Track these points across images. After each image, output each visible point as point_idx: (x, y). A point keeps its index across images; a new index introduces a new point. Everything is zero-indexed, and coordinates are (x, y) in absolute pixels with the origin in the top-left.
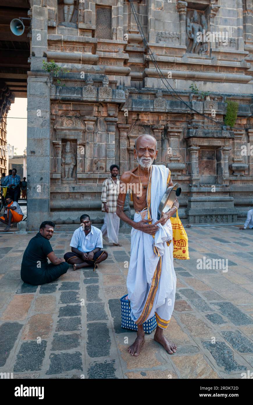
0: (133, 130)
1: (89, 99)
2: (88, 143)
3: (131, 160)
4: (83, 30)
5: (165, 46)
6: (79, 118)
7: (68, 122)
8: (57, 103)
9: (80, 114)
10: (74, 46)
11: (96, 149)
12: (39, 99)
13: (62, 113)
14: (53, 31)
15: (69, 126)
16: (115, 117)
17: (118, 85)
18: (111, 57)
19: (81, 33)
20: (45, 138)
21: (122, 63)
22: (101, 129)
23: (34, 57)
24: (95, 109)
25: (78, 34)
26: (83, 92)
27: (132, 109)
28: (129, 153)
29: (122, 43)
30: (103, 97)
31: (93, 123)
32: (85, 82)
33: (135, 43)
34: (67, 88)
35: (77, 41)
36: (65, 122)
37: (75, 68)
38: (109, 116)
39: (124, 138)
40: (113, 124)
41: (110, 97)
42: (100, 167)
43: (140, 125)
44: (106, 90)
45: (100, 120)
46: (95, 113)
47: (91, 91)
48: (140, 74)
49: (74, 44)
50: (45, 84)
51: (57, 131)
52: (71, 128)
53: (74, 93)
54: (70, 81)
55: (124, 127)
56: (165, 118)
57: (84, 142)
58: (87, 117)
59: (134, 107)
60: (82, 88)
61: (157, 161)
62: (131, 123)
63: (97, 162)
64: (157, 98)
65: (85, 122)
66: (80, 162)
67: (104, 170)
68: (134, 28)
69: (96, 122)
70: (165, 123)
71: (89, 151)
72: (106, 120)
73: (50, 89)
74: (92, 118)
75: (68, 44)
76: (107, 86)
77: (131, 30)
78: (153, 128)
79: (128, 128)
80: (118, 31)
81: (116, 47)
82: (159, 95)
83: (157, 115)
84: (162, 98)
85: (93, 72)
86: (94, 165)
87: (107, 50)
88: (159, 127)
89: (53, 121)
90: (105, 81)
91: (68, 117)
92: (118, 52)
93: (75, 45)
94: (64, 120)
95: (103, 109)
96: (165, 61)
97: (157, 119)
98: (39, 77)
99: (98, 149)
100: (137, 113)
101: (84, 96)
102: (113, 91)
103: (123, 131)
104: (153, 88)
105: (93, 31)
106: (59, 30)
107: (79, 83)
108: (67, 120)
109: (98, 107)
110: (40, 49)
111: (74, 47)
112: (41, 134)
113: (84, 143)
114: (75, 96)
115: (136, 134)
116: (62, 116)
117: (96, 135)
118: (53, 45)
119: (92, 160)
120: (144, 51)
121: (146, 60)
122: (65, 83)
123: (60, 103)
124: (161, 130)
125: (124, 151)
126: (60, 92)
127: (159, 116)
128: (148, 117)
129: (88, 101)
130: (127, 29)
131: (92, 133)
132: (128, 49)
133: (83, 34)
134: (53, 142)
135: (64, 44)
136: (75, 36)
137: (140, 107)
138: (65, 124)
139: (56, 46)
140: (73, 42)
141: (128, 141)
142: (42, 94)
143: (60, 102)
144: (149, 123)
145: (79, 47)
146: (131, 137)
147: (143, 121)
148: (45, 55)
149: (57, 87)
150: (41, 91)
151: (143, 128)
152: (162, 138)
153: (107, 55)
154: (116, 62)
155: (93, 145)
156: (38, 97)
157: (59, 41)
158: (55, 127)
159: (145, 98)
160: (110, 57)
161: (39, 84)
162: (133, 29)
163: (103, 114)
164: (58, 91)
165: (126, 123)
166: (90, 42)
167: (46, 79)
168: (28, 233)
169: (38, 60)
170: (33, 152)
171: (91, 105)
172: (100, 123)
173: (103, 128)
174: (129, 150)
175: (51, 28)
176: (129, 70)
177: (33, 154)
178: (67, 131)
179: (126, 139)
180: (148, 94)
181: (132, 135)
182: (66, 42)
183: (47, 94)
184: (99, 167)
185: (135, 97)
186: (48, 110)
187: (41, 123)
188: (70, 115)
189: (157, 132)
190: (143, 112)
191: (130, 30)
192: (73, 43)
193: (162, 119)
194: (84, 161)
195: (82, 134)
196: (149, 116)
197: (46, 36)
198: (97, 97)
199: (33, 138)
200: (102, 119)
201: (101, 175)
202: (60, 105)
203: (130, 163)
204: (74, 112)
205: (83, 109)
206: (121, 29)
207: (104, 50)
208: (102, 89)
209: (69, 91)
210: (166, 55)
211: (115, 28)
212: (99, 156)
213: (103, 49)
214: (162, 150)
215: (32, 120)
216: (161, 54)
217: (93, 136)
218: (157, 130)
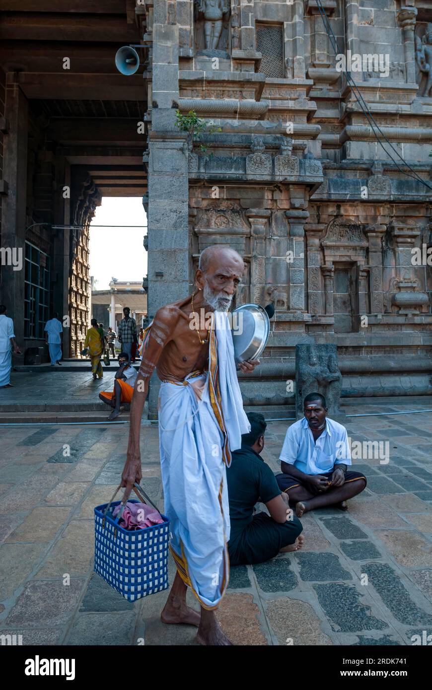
0: (330, 233)
1: (258, 178)
2: (255, 257)
3: (328, 288)
4: (239, 61)
5: (380, 86)
6: (238, 212)
7: (219, 221)
8: (200, 187)
9: (240, 205)
10: (224, 89)
11: (270, 267)
12: (169, 180)
13: (208, 205)
14: (186, 65)
15: (221, 227)
16: (303, 210)
17: (306, 152)
18: (286, 108)
19: (236, 67)
20: (181, 248)
21: (305, 119)
22: (278, 231)
23: (157, 109)
24: (268, 196)
25: (230, 68)
26: (247, 166)
27: (330, 196)
28: (324, 276)
29: (304, 83)
30: (283, 173)
31: (265, 220)
32: (249, 148)
33: (324, 85)
34: (219, 159)
35: (230, 79)
36: (214, 220)
37: (228, 125)
38: (293, 207)
39: (314, 249)
40: (300, 223)
41: (295, 173)
42: (278, 301)
43: (343, 225)
44: (288, 161)
45: (276, 216)
46: (268, 204)
47: (261, 163)
48: (336, 137)
49: (225, 84)
50: (180, 152)
51: (200, 236)
52: (226, 230)
53: (232, 168)
54: (222, 147)
55: (314, 228)
56: (387, 212)
57: (250, 256)
58: (254, 211)
59: (332, 192)
60: (245, 159)
61: (376, 290)
62: (326, 222)
63: (273, 291)
64: (374, 175)
65: (251, 220)
66: (242, 291)
67: (285, 307)
68: (322, 58)
69: (269, 218)
70: (387, 220)
71: (257, 272)
72: (288, 215)
73: (189, 161)
74: (262, 212)
75: (213, 86)
76: (290, 153)
77: (317, 62)
78: (367, 229)
79: (321, 231)
80: (296, 64)
81: (292, 91)
82: (376, 170)
83: (371, 206)
84: (383, 175)
85: (260, 132)
86: (267, 298)
87: (278, 96)
88: (378, 228)
89: (193, 218)
90: (286, 144)
91: (219, 211)
92: (297, 99)
93: (225, 87)
94: (211, 216)
95: (280, 196)
96: (382, 111)
97: (373, 213)
98: (169, 140)
99: (272, 268)
100: (336, 204)
101: (248, 172)
102: (301, 163)
103: (313, 235)
104: (361, 159)
105: (257, 62)
106: (197, 63)
107: (237, 151)
108: (217, 217)
109: (273, 191)
110: (166, 95)
111: (223, 91)
112: (173, 241)
113: (248, 257)
114: (232, 172)
115: (335, 241)
116: (208, 210)
117: (270, 243)
118: (188, 88)
119: (263, 288)
120: (341, 97)
121: (346, 111)
122: (212, 151)
123: (205, 187)
124: (381, 232)
125: (315, 272)
126: (206, 166)
127: (376, 208)
128: (357, 210)
129: (255, 180)
130: (310, 62)
131: (261, 238)
132: (313, 94)
133: (240, 68)
134: (194, 256)
135: (207, 87)
136: (226, 72)
137: (344, 193)
138: (213, 224)
139: (192, 90)
140: (223, 81)
141: (321, 253)
142: (175, 171)
143: (204, 184)
144: (359, 220)
145: (233, 91)
146: (326, 246)
147: (347, 218)
148: (175, 106)
149: (200, 158)
150: (173, 164)
151: (348, 230)
152: (382, 248)
153: (279, 104)
154: (293, 117)
155: (264, 261)
156: (168, 175)
157: (200, 81)
158: (196, 230)
159: (350, 176)
160: (283, 108)
161: (169, 152)
162: (319, 61)
163: (281, 204)
164: (202, 164)
165: (317, 221)
166: (253, 80)
167: (182, 143)
168: (152, 423)
169: (164, 114)
170: (159, 275)
171: (260, 188)
172: (276, 221)
173: (281, 231)
174: (323, 270)
175: (185, 60)
176: (318, 129)
177: (159, 278)
178: (218, 237)
179: (318, 251)
180: (355, 170)
181: (329, 243)
182: (210, 82)
183: (184, 170)
184: (276, 301)
185: (333, 175)
186: (186, 199)
187: (173, 222)
188: (222, 208)
189: (373, 237)
190: (349, 201)
191: (315, 62)
192: (222, 84)
193: (382, 214)
194: (247, 291)
195: (244, 242)
196: (359, 208)
197: (177, 73)
198: (273, 174)
199: (159, 249)
200: (279, 214)
201: (281, 314)
202: (205, 190)
203: (325, 294)
204: (229, 202)
205: (245, 196)
206: (301, 61)
207: (272, 96)
208: (280, 159)
209: (223, 163)
210: (382, 101)
211: (290, 58)
212: (275, 280)
213: (270, 95)
214: (383, 269)
215: (158, 217)
216: (372, 100)
217: (264, 245)
218: (375, 234)
